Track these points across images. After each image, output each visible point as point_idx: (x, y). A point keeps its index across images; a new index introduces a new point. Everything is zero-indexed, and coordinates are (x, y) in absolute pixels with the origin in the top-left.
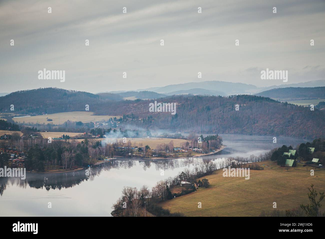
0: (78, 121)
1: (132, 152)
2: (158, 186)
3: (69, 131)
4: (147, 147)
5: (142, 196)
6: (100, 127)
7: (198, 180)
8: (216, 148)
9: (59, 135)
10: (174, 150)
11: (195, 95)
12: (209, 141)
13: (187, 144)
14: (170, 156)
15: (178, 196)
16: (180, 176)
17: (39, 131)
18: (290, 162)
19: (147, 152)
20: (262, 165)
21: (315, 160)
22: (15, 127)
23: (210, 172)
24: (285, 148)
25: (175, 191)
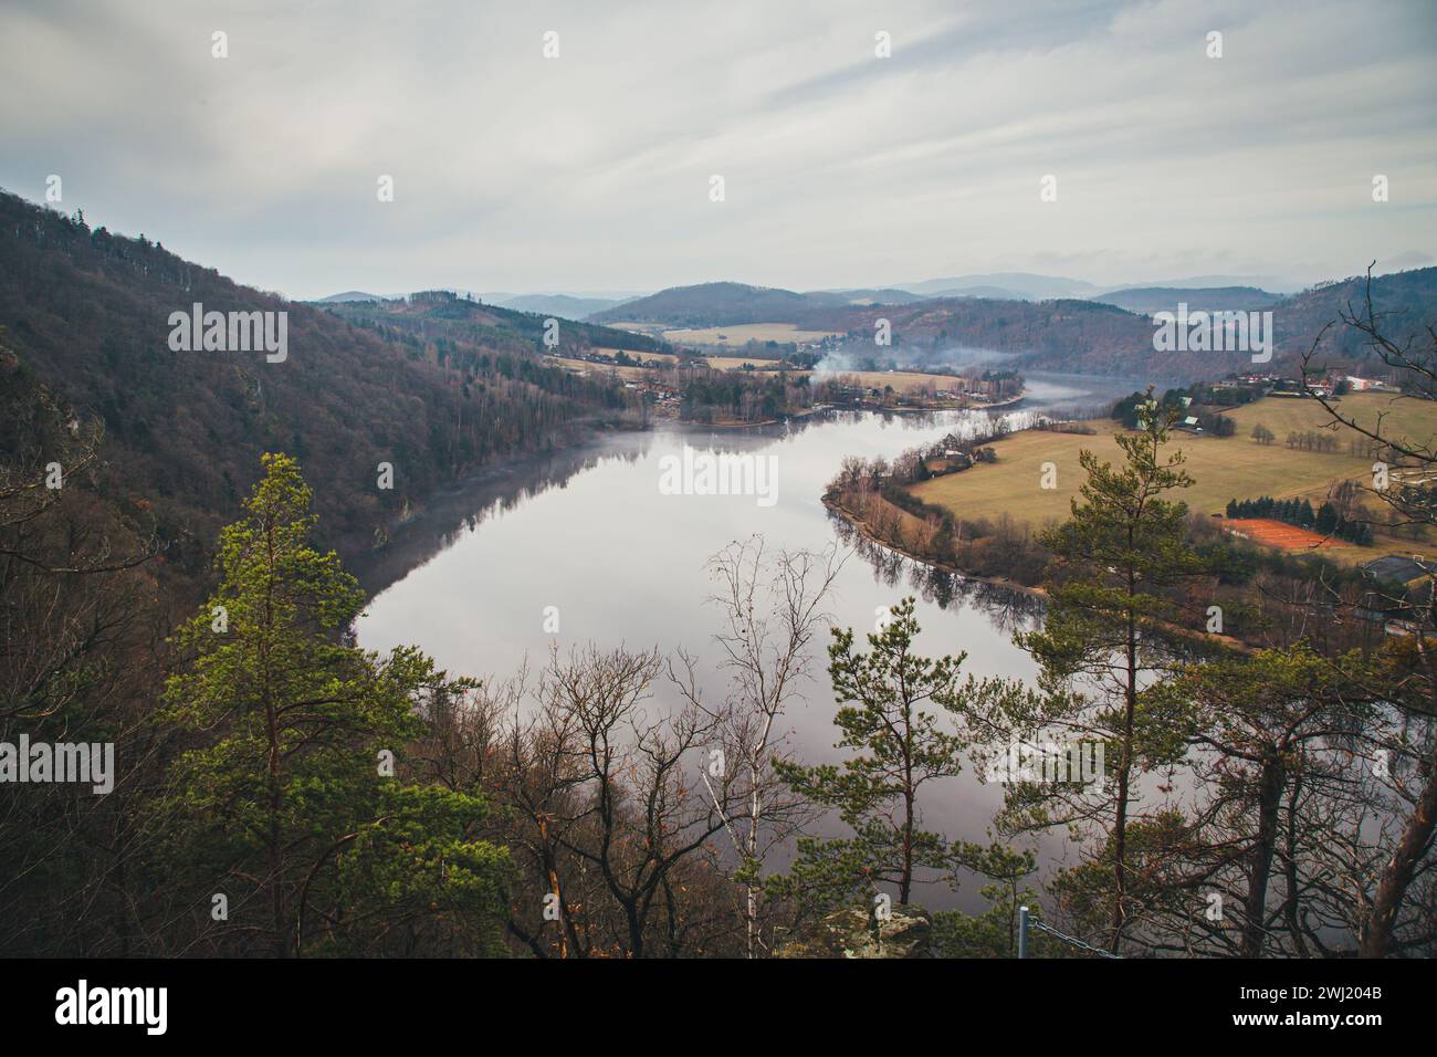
0: (770, 340)
1: (861, 396)
2: (905, 457)
3: (753, 357)
4: (888, 389)
5: (876, 473)
6: (808, 351)
7: (976, 449)
8: (1013, 393)
9: (736, 363)
10: (936, 395)
11: (979, 297)
12: (1002, 382)
13: (961, 385)
14: (930, 406)
15: (939, 475)
16: (945, 441)
17: (704, 355)
19: (887, 396)
20: (1092, 425)
21: (1191, 420)
22: (666, 348)
23: (999, 436)
24: (1137, 398)
25: (934, 467)
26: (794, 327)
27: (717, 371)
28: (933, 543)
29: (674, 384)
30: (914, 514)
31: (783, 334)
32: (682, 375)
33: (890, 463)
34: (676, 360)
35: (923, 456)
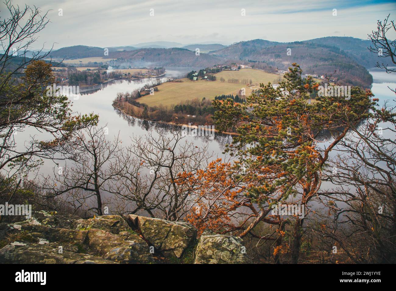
0: (95, 62)
1: (122, 76)
2: (134, 91)
3: (90, 67)
4: (129, 73)
5: (126, 96)
6: (106, 65)
7: (153, 88)
8: (163, 73)
9: (85, 69)
10: (142, 74)
11: (152, 48)
12: (159, 70)
13: (149, 71)
14: (140, 78)
15: (143, 95)
16: (145, 86)
17: (75, 67)
18: (195, 78)
19: (129, 75)
20: (182, 80)
21: (206, 77)
22: (64, 66)
23: (159, 84)
24: (193, 72)
25: (142, 94)
26: (102, 58)
27: (79, 71)
28: (143, 113)
29: (66, 76)
30: (137, 107)
31: (99, 60)
32: (68, 73)
33: (130, 93)
34: (66, 69)
35: (139, 91)
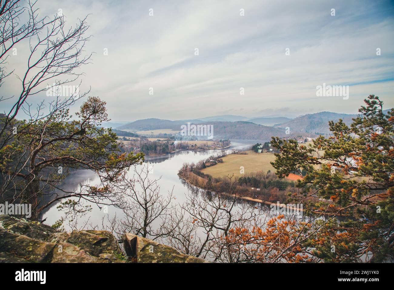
0: (165, 133)
1: (189, 147)
2: (199, 162)
3: (160, 138)
4: (196, 145)
5: (192, 167)
6: (175, 136)
7: (218, 159)
8: (228, 145)
9: (155, 140)
10: (208, 146)
12: (224, 142)
13: (214, 143)
14: (206, 149)
15: (208, 166)
16: (210, 158)
17: (147, 138)
18: (260, 151)
19: (195, 147)
20: (247, 152)
21: (271, 150)
22: (137, 136)
23: (224, 156)
24: (258, 145)
25: (207, 164)
26: (171, 130)
27: (150, 141)
28: (207, 184)
29: (138, 145)
30: (202, 177)
31: (168, 132)
32: (141, 143)
33: (196, 164)
34: (139, 139)
35: (204, 162)
